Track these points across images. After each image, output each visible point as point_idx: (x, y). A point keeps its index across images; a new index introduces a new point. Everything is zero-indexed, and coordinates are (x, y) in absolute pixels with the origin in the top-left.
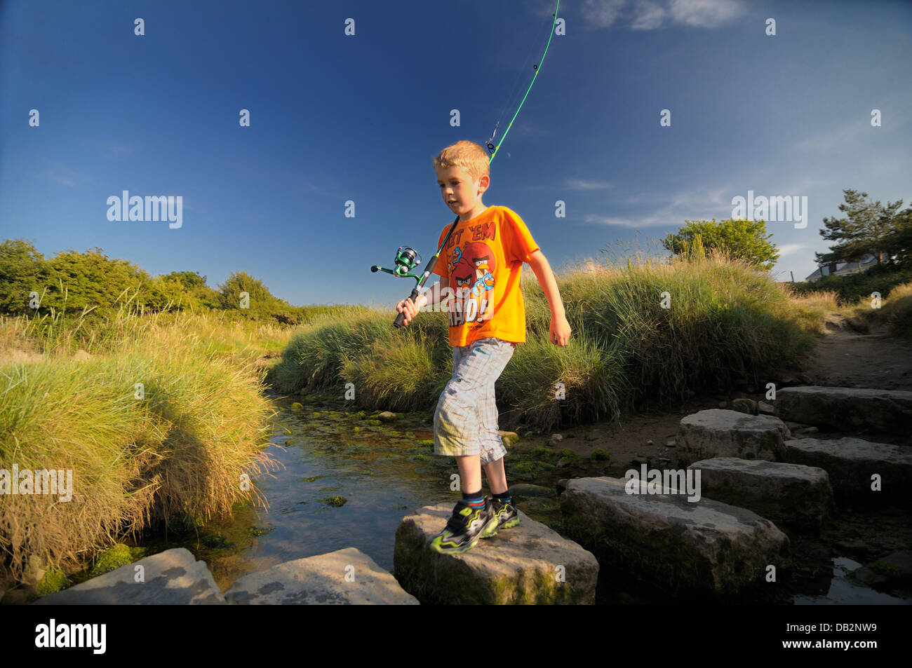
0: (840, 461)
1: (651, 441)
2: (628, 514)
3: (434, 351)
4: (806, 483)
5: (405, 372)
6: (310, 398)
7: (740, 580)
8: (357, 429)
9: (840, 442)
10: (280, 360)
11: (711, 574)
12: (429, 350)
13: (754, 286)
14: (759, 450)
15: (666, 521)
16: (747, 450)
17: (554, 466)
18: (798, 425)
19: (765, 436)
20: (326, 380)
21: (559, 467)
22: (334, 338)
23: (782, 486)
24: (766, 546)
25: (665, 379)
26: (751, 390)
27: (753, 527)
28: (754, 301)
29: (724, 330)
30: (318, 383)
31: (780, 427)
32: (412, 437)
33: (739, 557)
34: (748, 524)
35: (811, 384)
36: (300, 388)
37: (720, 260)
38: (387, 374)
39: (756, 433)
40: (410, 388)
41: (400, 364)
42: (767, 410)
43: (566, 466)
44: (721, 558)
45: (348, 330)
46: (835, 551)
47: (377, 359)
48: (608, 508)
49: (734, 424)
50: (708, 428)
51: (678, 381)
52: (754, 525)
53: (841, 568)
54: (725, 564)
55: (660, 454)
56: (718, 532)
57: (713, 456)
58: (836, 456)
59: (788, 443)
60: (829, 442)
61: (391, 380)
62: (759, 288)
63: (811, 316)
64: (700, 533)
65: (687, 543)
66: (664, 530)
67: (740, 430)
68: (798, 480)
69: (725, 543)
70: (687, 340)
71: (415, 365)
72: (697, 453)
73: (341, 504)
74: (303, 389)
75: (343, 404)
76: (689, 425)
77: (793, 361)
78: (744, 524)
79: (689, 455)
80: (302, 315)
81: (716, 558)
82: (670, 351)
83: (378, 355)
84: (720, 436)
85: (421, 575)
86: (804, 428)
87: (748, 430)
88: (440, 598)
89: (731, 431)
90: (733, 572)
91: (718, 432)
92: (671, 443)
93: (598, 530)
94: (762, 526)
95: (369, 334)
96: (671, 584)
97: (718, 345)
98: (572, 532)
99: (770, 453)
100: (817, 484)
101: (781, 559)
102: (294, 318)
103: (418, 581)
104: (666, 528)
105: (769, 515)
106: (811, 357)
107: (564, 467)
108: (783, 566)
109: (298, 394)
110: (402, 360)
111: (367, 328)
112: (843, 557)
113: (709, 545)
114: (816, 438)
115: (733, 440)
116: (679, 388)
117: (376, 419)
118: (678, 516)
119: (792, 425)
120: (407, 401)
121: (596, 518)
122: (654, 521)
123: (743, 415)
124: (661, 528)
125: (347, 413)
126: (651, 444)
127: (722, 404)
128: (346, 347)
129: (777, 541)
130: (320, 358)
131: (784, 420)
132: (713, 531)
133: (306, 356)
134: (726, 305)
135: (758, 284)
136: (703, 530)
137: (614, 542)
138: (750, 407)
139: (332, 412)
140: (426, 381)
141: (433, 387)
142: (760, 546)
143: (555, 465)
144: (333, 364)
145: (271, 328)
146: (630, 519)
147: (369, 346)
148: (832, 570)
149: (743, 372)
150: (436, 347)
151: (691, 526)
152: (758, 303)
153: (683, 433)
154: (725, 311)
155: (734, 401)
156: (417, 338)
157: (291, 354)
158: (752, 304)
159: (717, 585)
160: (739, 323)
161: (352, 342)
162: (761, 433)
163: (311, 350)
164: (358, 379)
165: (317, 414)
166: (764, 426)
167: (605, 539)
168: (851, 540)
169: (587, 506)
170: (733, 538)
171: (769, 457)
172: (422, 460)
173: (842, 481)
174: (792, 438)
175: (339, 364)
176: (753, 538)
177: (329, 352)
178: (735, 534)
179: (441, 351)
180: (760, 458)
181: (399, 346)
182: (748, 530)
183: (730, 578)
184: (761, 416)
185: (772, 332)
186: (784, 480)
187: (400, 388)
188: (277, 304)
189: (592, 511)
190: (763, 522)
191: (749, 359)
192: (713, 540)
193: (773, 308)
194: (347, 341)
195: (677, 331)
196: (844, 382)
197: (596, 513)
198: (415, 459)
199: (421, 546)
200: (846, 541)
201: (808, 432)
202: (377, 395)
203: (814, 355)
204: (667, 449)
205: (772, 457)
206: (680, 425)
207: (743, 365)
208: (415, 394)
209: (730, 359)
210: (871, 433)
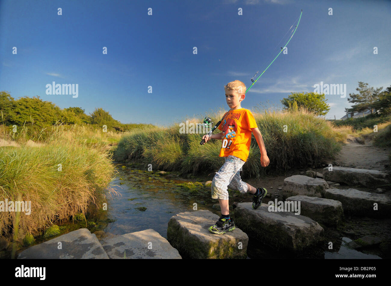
0: (347, 198)
1: (272, 187)
2: (261, 218)
3: (183, 146)
4: (332, 207)
5: (171, 155)
6: (130, 164)
7: (303, 245)
8: (150, 178)
9: (348, 190)
10: (117, 147)
11: (292, 242)
12: (181, 146)
13: (318, 124)
14: (315, 193)
15: (276, 221)
16: (311, 193)
17: (232, 197)
18: (332, 183)
19: (318, 187)
20: (137, 156)
21: (234, 197)
22: (140, 139)
23: (323, 208)
24: (314, 232)
25: (279, 162)
26: (314, 167)
27: (309, 225)
28: (317, 131)
29: (304, 142)
30: (133, 157)
31: (325, 183)
32: (173, 182)
33: (304, 236)
34: (308, 223)
35: (338, 166)
36: (125, 159)
37: (304, 112)
38: (163, 155)
39: (314, 186)
40: (172, 161)
41: (169, 151)
42: (320, 176)
43: (237, 196)
44: (296, 237)
45: (147, 136)
46: (342, 235)
47: (159, 148)
48: (253, 215)
49: (306, 182)
50: (295, 183)
51: (284, 163)
52: (310, 224)
53: (344, 241)
54: (298, 239)
55: (276, 193)
56: (296, 226)
57: (297, 195)
58: (346, 196)
59: (327, 190)
60: (344, 190)
61: (164, 158)
62: (319, 124)
63: (341, 136)
64: (289, 227)
65: (284, 230)
66: (275, 225)
67: (308, 184)
68: (330, 206)
69: (298, 231)
70: (288, 146)
71: (175, 152)
72: (290, 193)
73: (143, 210)
74: (127, 160)
75: (143, 167)
76: (287, 182)
77: (331, 156)
78: (306, 223)
79: (287, 194)
80: (126, 128)
81: (294, 236)
82: (281, 150)
83: (159, 147)
84: (300, 187)
85: (178, 240)
86: (334, 184)
87: (311, 184)
88: (186, 249)
89: (305, 185)
90: (301, 242)
91: (299, 185)
92: (280, 188)
93: (249, 224)
94: (314, 224)
95: (155, 138)
96: (277, 246)
97: (301, 148)
98: (238, 224)
99: (319, 194)
100: (337, 208)
101: (320, 237)
102: (122, 129)
103: (177, 242)
104: (275, 224)
105: (317, 219)
106: (340, 154)
107: (236, 197)
108: (321, 240)
109: (124, 162)
110: (169, 149)
111: (154, 135)
112: (345, 237)
113: (292, 231)
114: (338, 189)
115: (305, 188)
116: (285, 165)
117: (158, 174)
118: (281, 219)
119: (330, 182)
120: (171, 166)
121: (248, 219)
122: (271, 221)
123: (310, 178)
124: (273, 224)
125: (146, 171)
126: (272, 188)
127: (302, 172)
128: (145, 143)
129: (319, 230)
130: (134, 147)
131: (326, 180)
132: (294, 226)
133: (128, 147)
134: (305, 132)
135: (319, 123)
136: (290, 225)
137: (255, 229)
138: (313, 174)
139: (139, 171)
140: (179, 159)
141: (182, 161)
142: (312, 232)
143: (232, 196)
144: (140, 150)
145: (112, 133)
146: (261, 220)
147: (155, 143)
148: (341, 242)
149: (311, 159)
150: (184, 144)
151: (285, 224)
152: (318, 131)
153: (285, 185)
154: (305, 134)
155: (307, 172)
156: (176, 140)
157: (121, 145)
158: (316, 132)
159: (295, 247)
160: (310, 140)
161: (148, 141)
162: (316, 186)
163: (130, 144)
164: (150, 157)
165: (133, 171)
166: (318, 183)
167: (252, 228)
168: (349, 230)
169: (245, 214)
170: (301, 228)
171: (319, 196)
172: (177, 192)
173: (348, 206)
174: (329, 188)
175: (142, 150)
176: (309, 229)
177: (137, 145)
178: (302, 227)
179: (186, 146)
180: (315, 196)
181: (168, 143)
182: (308, 226)
183: (300, 244)
184: (317, 179)
185: (324, 144)
186: (324, 206)
187: (168, 161)
188: (115, 122)
189: (247, 216)
190: (314, 222)
191: (314, 155)
192: (294, 230)
193: (325, 133)
194: (146, 140)
195: (285, 142)
196: (352, 165)
197: (248, 217)
198: (175, 192)
199: (178, 229)
200: (347, 230)
201: (335, 186)
202: (158, 164)
203: (341, 153)
204: (278, 191)
205: (320, 196)
206: (284, 181)
207: (311, 157)
208: (174, 164)
209: (306, 154)
210: (361, 187)
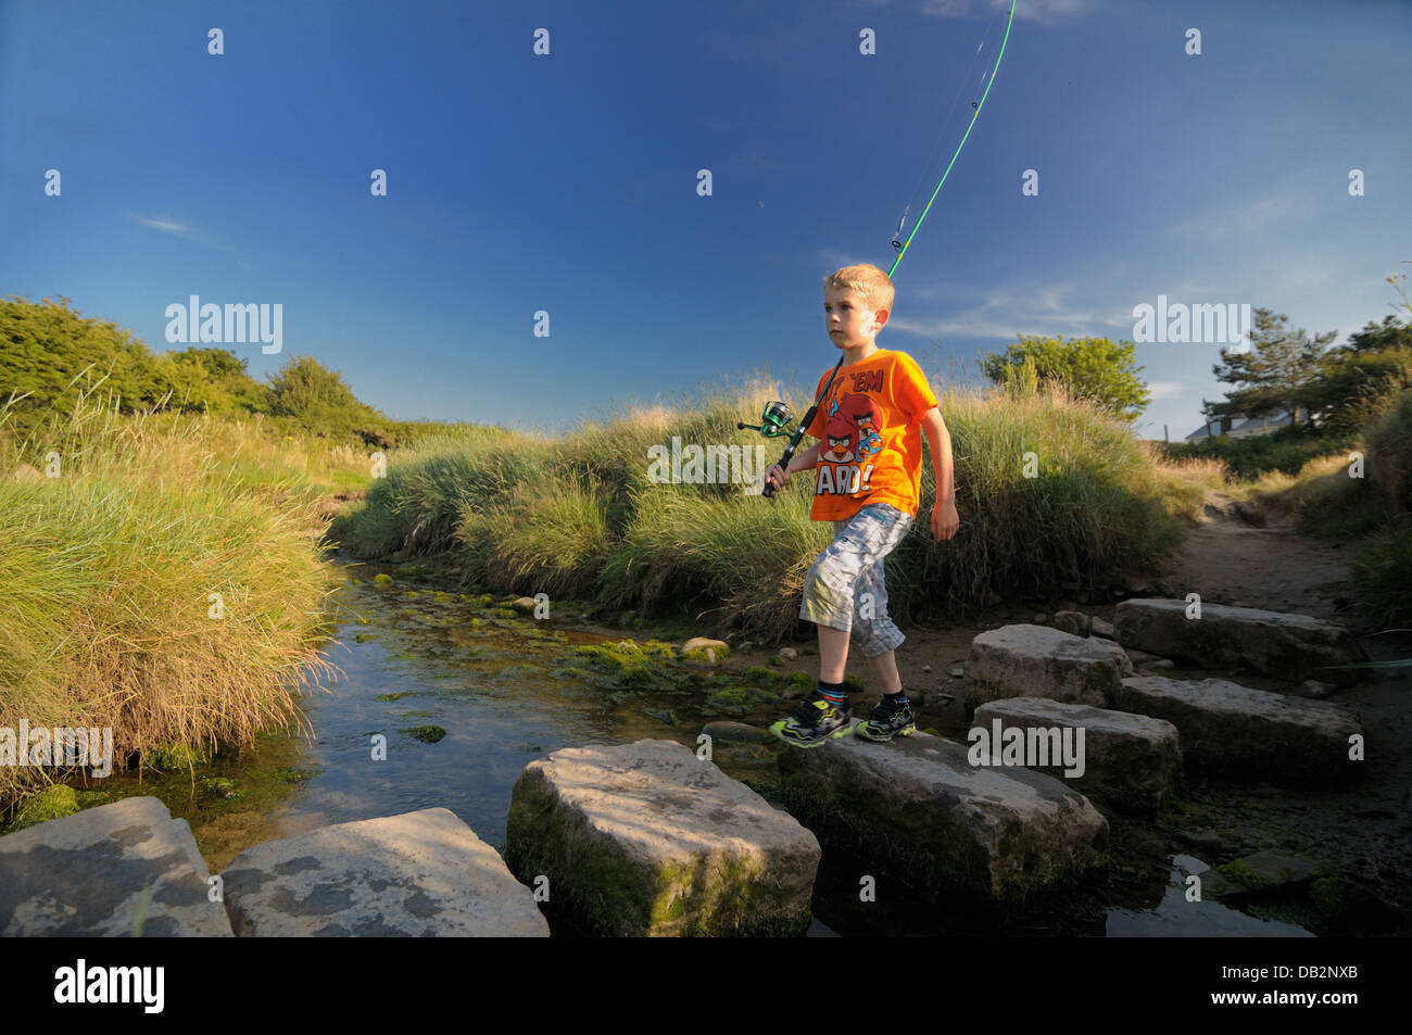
0: (1197, 713)
1: (928, 667)
2: (876, 776)
3: (611, 508)
4: (1143, 742)
5: (562, 537)
6: (406, 568)
7: (1029, 881)
8: (476, 621)
9: (1201, 684)
10: (361, 505)
11: (987, 870)
12: (601, 505)
13: (1105, 443)
14: (1084, 690)
15: (930, 789)
16: (1066, 689)
17: (777, 697)
18: (1144, 656)
19: (1094, 669)
20: (435, 542)
21: (786, 698)
22: (452, 475)
23: (1108, 745)
24: (1073, 833)
25: (959, 574)
26: (1084, 599)
27: (1056, 804)
28: (1102, 466)
29: (1053, 507)
30: (421, 545)
31: (1119, 657)
32: (562, 639)
33: (1033, 848)
34: (1051, 799)
35: (1171, 596)
36: (391, 551)
37: (1059, 399)
38: (532, 538)
39: (1082, 664)
40: (566, 562)
41: (554, 523)
42: (1104, 631)
43: (796, 697)
44: (1005, 849)
45: (475, 464)
46: (1174, 845)
47: (518, 513)
48: (847, 765)
49: (1054, 648)
50: (1014, 652)
51: (977, 580)
52: (1060, 801)
54: (1010, 857)
55: (940, 688)
56: (1005, 809)
57: (1018, 694)
58: (1194, 704)
59: (1126, 682)
60: (1186, 683)
61: (537, 548)
62: (1112, 446)
63: (1185, 495)
64: (978, 810)
65: (958, 823)
66: (928, 802)
67: (1059, 658)
68: (1133, 737)
69: (1013, 825)
70: (996, 516)
71: (578, 527)
72: (993, 688)
73: (433, 736)
74: (397, 554)
75: (458, 581)
76: (984, 647)
77: (1148, 560)
78: (1046, 798)
79: (981, 691)
80: (404, 435)
81: (997, 847)
82: (970, 533)
83: (520, 507)
84: (1030, 666)
85: (546, 854)
86: (1154, 660)
87: (1071, 659)
88: (573, 890)
89: (1046, 659)
90: (1021, 869)
91: (1026, 660)
92: (958, 672)
93: (830, 799)
94: (1071, 802)
95: (508, 473)
96: (928, 884)
97: (1042, 529)
98: (792, 798)
99: (1099, 696)
100: (1160, 745)
101: (1094, 853)
102: (390, 440)
103: (542, 863)
104: (929, 798)
105: (1085, 787)
106: (1177, 556)
107: (793, 698)
108: (1096, 863)
109: (388, 562)
110: (557, 517)
111: (506, 463)
112: (1186, 854)
113: (990, 828)
114: (1169, 677)
115: (1047, 672)
116: (979, 590)
117: (508, 608)
118: (949, 782)
119: (1137, 655)
120: (561, 583)
121: (829, 779)
122: (913, 788)
123: (1066, 636)
124: (921, 800)
125: (463, 596)
126: (927, 672)
127: (1040, 617)
128: (470, 491)
129: (1091, 827)
130: (427, 506)
131: (1126, 648)
132: (997, 806)
133: (403, 502)
134: (1059, 469)
135: (1112, 441)
136: (982, 805)
137: (851, 816)
138: (1079, 625)
139: (439, 593)
140: (593, 553)
141: (603, 563)
142: (1065, 833)
143: (780, 695)
144: (448, 516)
145: (350, 452)
146: (878, 783)
147: (506, 492)
148: (1169, 873)
149: (1075, 571)
150: (613, 500)
151: (965, 799)
152: (1107, 469)
153: (976, 658)
154: (1058, 477)
155: (1057, 614)
156: (584, 483)
157: (380, 496)
158: (1099, 471)
159: (996, 888)
160: (1075, 497)
161: (481, 483)
162: (1089, 664)
163: (413, 492)
164: (485, 545)
165: (415, 595)
166: (1094, 654)
167: (839, 812)
168: (1199, 829)
169: (817, 761)
170: (1025, 818)
171: (1098, 701)
172: (574, 676)
173: (1198, 742)
174: (1134, 674)
175: (455, 517)
176: (1055, 820)
177: (441, 498)
178: (1029, 813)
179: (622, 507)
180: (1083, 702)
181: (555, 495)
182: (1050, 808)
183: (1015, 877)
184: (1093, 640)
185: (1123, 514)
186: (1114, 735)
187: (551, 561)
188: (363, 414)
189: (823, 769)
190: (1073, 796)
191: (1086, 553)
192: (996, 821)
193: (1130, 478)
194: (472, 482)
195: (984, 501)
196: (1219, 597)
197: (829, 771)
198: (564, 674)
199: (550, 810)
200: (1191, 830)
201: (1158, 667)
202: (513, 571)
203: (1181, 553)
204: (951, 680)
205: (1102, 701)
206: (971, 644)
207: (1075, 561)
208: (574, 573)
209: (1057, 551)
210: (1248, 674)
